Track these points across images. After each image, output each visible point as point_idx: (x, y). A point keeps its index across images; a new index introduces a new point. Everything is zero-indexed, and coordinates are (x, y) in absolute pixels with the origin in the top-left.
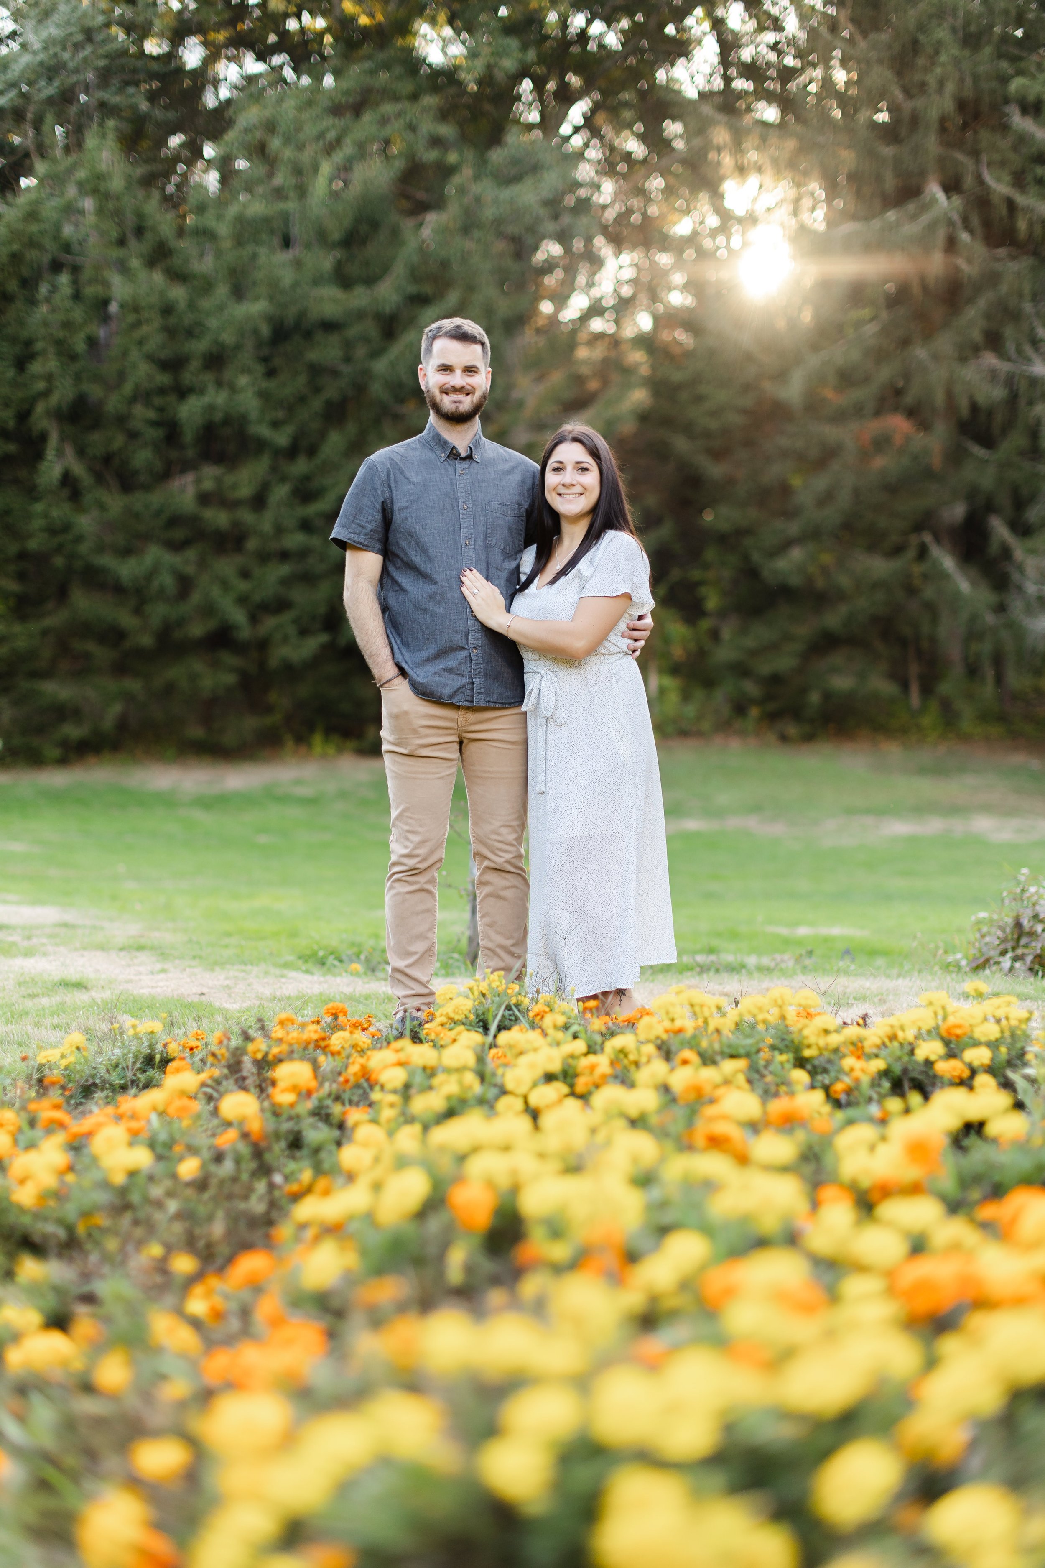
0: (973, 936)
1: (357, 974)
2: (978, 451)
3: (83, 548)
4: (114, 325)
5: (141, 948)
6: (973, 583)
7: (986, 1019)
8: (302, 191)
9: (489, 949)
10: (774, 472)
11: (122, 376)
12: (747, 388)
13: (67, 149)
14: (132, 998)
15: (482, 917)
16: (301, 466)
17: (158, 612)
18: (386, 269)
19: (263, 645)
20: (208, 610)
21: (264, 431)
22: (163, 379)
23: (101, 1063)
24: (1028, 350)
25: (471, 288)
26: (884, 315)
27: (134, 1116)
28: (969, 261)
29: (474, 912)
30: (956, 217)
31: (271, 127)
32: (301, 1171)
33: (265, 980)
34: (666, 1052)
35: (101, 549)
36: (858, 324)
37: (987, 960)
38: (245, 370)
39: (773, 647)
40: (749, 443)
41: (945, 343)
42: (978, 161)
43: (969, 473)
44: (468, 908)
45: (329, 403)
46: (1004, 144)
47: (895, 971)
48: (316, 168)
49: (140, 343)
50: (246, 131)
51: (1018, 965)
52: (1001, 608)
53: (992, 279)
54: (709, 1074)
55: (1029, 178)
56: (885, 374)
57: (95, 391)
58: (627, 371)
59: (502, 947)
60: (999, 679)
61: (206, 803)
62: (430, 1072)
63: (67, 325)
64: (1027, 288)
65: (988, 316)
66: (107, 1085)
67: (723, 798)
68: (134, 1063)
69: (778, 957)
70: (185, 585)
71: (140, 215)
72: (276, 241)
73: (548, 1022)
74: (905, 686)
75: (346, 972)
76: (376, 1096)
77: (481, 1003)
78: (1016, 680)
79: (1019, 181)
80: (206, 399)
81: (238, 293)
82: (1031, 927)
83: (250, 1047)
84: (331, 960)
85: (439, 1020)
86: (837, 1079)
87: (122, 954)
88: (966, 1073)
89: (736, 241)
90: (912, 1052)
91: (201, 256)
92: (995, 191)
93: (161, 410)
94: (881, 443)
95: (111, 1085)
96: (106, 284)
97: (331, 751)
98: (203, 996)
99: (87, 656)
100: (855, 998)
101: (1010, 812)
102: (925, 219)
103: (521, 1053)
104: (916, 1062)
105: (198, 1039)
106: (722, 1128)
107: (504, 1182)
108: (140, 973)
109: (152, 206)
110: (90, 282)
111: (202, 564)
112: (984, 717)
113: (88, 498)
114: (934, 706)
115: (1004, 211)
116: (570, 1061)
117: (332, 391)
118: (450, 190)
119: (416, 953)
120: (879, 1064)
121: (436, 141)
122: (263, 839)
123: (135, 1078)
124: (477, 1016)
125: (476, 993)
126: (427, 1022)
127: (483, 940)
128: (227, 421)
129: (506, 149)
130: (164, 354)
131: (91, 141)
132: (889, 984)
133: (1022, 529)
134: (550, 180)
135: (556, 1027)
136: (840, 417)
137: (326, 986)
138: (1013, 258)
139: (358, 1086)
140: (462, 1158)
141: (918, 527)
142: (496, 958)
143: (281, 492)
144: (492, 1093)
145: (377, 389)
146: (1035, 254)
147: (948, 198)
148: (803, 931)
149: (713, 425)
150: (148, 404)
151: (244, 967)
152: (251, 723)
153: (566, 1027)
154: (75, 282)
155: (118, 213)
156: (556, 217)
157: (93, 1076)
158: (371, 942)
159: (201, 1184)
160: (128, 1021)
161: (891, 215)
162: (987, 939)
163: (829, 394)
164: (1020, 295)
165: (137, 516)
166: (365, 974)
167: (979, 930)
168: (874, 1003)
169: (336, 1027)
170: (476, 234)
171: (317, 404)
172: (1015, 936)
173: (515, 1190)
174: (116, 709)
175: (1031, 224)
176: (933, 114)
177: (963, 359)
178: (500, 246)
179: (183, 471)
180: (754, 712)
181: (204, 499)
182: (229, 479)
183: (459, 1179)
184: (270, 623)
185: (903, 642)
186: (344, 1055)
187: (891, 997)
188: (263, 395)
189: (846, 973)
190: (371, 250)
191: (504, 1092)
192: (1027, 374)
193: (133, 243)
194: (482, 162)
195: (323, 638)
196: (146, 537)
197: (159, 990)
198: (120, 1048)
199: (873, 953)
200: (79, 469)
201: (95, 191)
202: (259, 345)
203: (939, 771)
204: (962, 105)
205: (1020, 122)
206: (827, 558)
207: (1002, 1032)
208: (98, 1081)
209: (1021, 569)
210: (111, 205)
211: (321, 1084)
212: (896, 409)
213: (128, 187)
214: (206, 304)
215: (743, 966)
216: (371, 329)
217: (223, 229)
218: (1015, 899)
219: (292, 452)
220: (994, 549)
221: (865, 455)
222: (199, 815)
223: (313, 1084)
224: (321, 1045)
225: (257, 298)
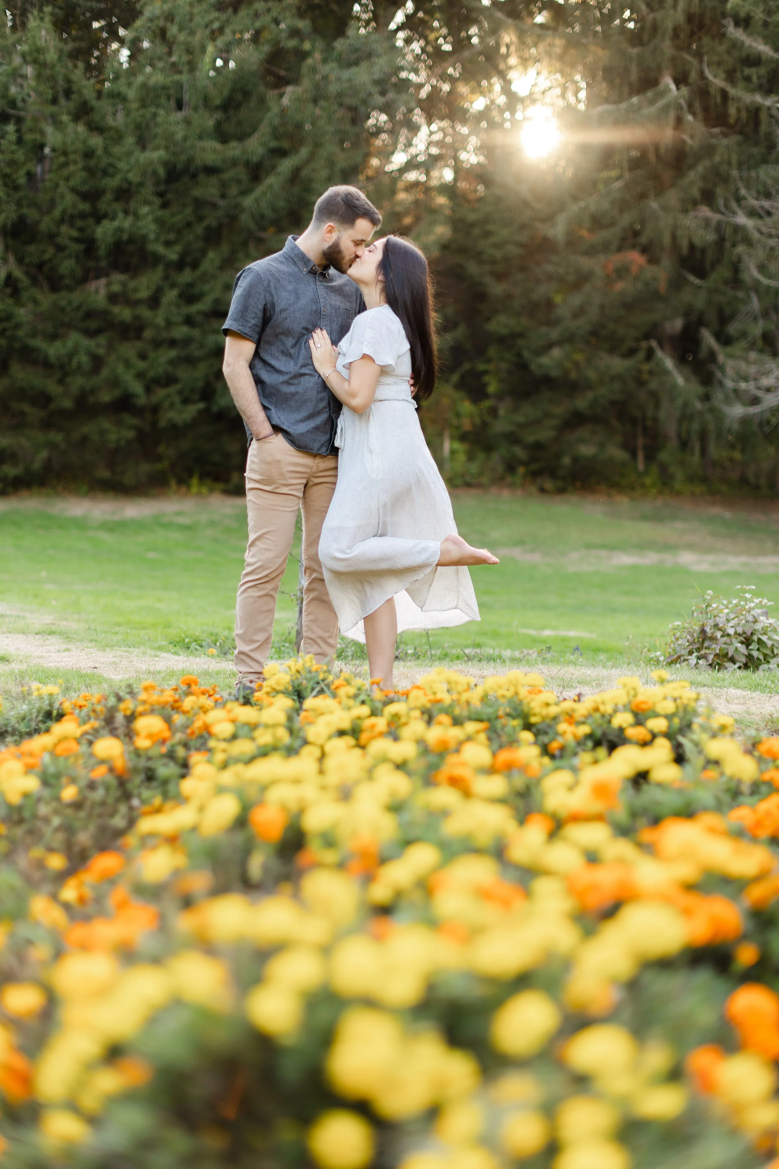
0: (670, 639)
1: (213, 656)
2: (692, 278)
3: (21, 333)
4: (47, 163)
5: (52, 633)
6: (687, 379)
7: (665, 698)
8: (192, 67)
9: (311, 639)
10: (542, 290)
11: (52, 203)
12: (523, 227)
13: (14, 28)
14: (41, 669)
15: (307, 615)
16: (186, 276)
17: (77, 383)
18: (254, 129)
19: (155, 409)
20: (114, 382)
21: (160, 249)
22: (85, 207)
23: (13, 716)
24: (734, 205)
25: (318, 145)
26: (627, 175)
27: (31, 754)
28: (692, 137)
29: (301, 612)
30: (682, 102)
31: (170, 17)
32: (154, 797)
33: (143, 659)
34: (429, 717)
35: (34, 334)
36: (607, 182)
37: (679, 657)
38: (147, 202)
39: (537, 422)
40: (523, 269)
41: (672, 197)
42: (701, 61)
43: (686, 296)
44: (297, 609)
45: (208, 229)
46: (722, 48)
47: (609, 664)
48: (203, 50)
49: (67, 179)
50: (151, 20)
51: (701, 662)
52: (706, 398)
53: (709, 150)
54: (456, 733)
55: (738, 75)
56: (626, 220)
57: (32, 214)
58: (434, 211)
59: (321, 638)
60: (704, 451)
61: (110, 527)
62: (253, 727)
63: (12, 163)
64: (734, 158)
65: (704, 178)
66: (17, 733)
67: (495, 535)
68: (37, 716)
69: (526, 652)
70: (97, 362)
71: (69, 81)
72: (172, 103)
73: (342, 692)
74: (634, 454)
75: (205, 654)
76: (212, 743)
77: (297, 678)
78: (715, 451)
79: (731, 77)
80: (116, 223)
81: (142, 143)
82: (713, 633)
83: (122, 706)
84: (193, 645)
85: (265, 689)
86: (553, 739)
87: (37, 637)
88: (648, 737)
89: (519, 115)
90: (609, 722)
91: (115, 114)
92: (713, 82)
93: (81, 230)
94: (621, 272)
95: (20, 732)
96: (42, 133)
97: (205, 490)
98: (95, 669)
99: (23, 414)
100: (579, 682)
101: (709, 550)
102: (660, 103)
103: (322, 714)
104: (613, 729)
105: (86, 700)
106: (459, 772)
107: (294, 807)
108: (50, 652)
109: (78, 74)
110: (31, 130)
111: (110, 347)
112: (691, 479)
113: (25, 295)
114: (654, 470)
115: (719, 99)
116: (359, 722)
117: (211, 220)
118: (304, 70)
119: (258, 641)
120: (584, 730)
121: (294, 33)
122: (151, 555)
123: (37, 727)
124: (294, 687)
125: (294, 671)
126: (257, 691)
127: (306, 632)
128: (131, 240)
129: (349, 40)
130: (85, 188)
131: (32, 22)
132: (604, 672)
133: (725, 340)
134: (381, 65)
135: (349, 697)
136: (591, 251)
137: (188, 664)
138: (725, 135)
139: (201, 737)
140: (264, 788)
141: (647, 336)
142: (316, 646)
143: (171, 295)
144: (297, 743)
145: (245, 219)
146: (741, 133)
147: (678, 89)
148: (547, 633)
149: (498, 254)
150: (72, 226)
151: (128, 649)
152: (145, 468)
153: (355, 697)
154: (18, 131)
155: (52, 78)
156: (383, 93)
157: (6, 725)
158: (226, 633)
159: (77, 805)
160: (35, 685)
161: (635, 100)
162: (680, 642)
163: (584, 233)
164: (729, 163)
165: (62, 310)
166: (218, 656)
167: (674, 635)
168: (593, 687)
169: (188, 694)
170: (322, 103)
171: (199, 229)
172: (700, 640)
173: (301, 812)
174: (44, 454)
175: (739, 110)
176: (669, 25)
177: (685, 211)
178: (341, 113)
179: (98, 277)
180: (521, 470)
181: (113, 298)
182: (132, 284)
183: (260, 802)
184: (161, 393)
185: (634, 421)
186: (192, 713)
187: (605, 682)
188: (159, 221)
189: (575, 664)
190: (243, 113)
191: (306, 742)
192: (732, 223)
193: (62, 101)
194: (329, 49)
195: (201, 406)
196: (69, 326)
197: (63, 664)
198: (27, 705)
199: (597, 650)
200: (18, 273)
201: (35, 61)
202: (157, 183)
203: (656, 518)
204: (690, 18)
205: (734, 32)
206: (579, 357)
207: (677, 708)
208: (9, 729)
209: (722, 369)
210: (48, 72)
211: (173, 734)
212: (634, 246)
213: (60, 59)
214: (117, 150)
215: (500, 657)
216: (242, 173)
217: (131, 94)
218: (701, 613)
219: (180, 265)
220: (703, 353)
221: (609, 281)
222: (104, 536)
223: (167, 734)
224: (176, 707)
225: (157, 148)
